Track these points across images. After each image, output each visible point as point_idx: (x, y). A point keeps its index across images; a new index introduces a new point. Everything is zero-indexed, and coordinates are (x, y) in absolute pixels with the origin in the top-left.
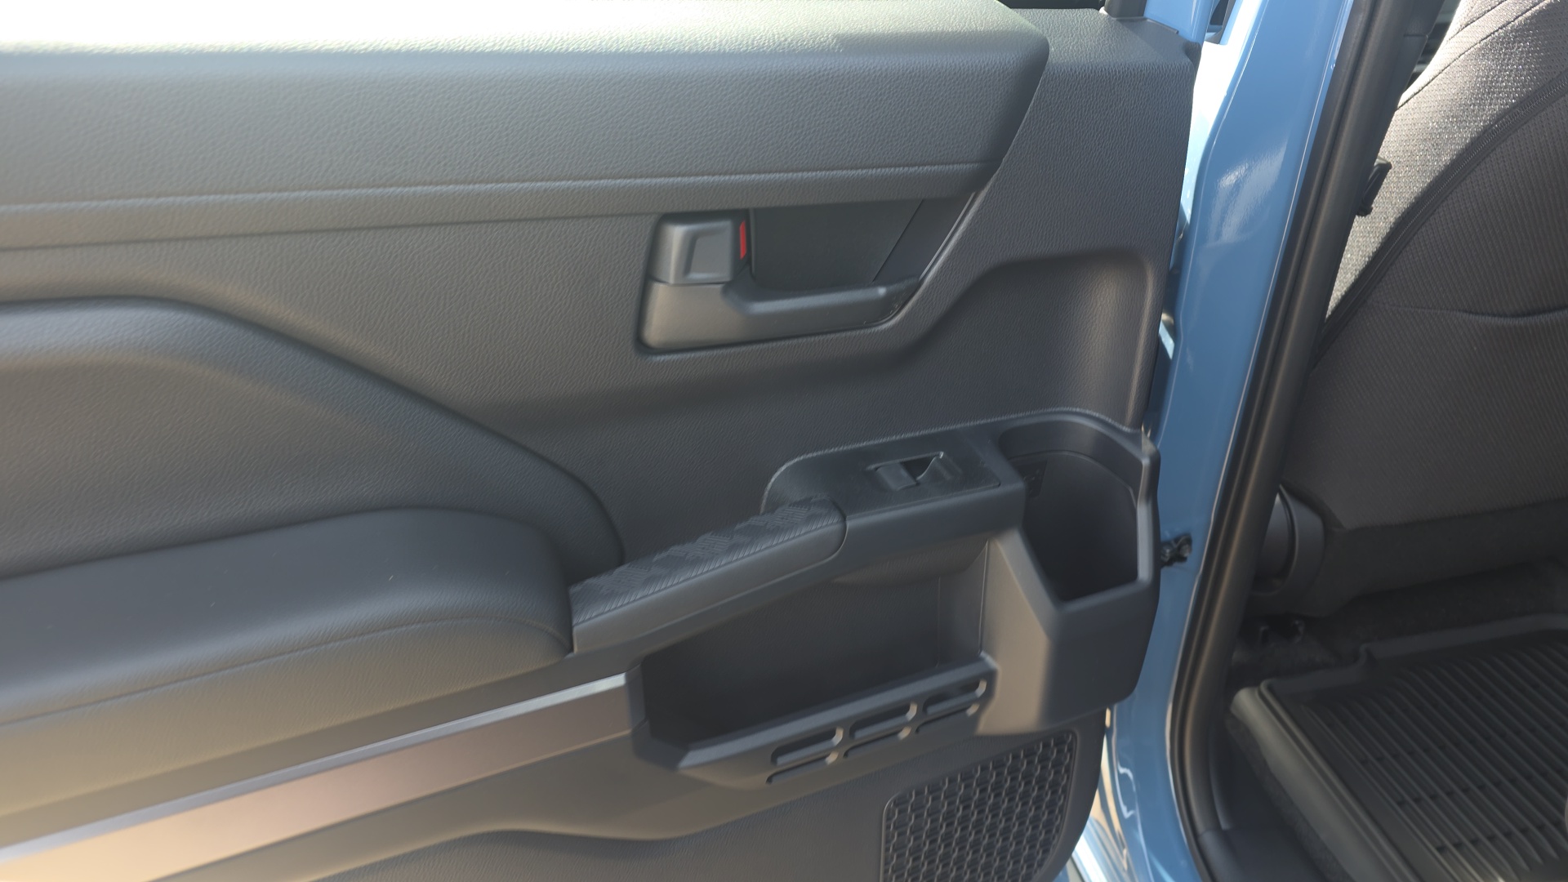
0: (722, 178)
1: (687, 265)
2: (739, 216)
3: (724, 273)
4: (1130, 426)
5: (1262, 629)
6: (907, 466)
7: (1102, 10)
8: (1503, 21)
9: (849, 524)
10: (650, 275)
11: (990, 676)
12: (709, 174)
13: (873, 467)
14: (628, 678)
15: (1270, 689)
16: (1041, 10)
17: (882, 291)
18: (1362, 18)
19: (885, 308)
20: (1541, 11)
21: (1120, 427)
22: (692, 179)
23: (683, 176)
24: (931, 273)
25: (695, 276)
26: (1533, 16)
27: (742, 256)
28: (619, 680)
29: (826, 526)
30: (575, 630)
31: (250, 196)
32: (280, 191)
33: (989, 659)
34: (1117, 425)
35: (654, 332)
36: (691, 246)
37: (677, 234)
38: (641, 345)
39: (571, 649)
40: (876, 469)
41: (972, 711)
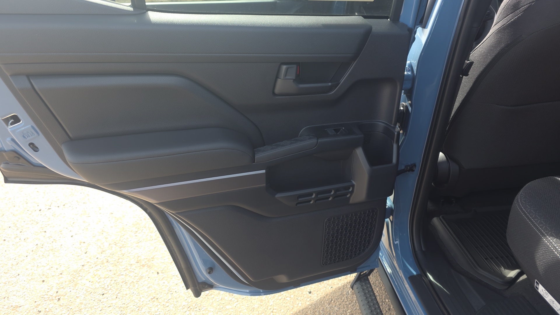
0: (295, 55)
1: (286, 75)
2: (298, 64)
3: (294, 77)
4: (394, 125)
5: (442, 200)
6: (334, 130)
7: (389, 19)
8: (503, 24)
9: (319, 140)
10: (277, 77)
11: (353, 186)
12: (292, 54)
13: (326, 129)
14: (266, 171)
15: (443, 217)
16: (373, 19)
17: (330, 84)
18: (460, 23)
19: (331, 89)
20: (512, 22)
21: (391, 125)
22: (288, 55)
23: (287, 54)
24: (342, 81)
25: (287, 77)
26: (510, 23)
27: (298, 73)
28: (264, 171)
29: (314, 141)
30: (255, 157)
31: (201, 54)
32: (207, 54)
33: (353, 182)
34: (390, 124)
35: (277, 91)
36: (287, 70)
37: (284, 67)
38: (274, 94)
39: (254, 162)
40: (327, 130)
41: (348, 196)
